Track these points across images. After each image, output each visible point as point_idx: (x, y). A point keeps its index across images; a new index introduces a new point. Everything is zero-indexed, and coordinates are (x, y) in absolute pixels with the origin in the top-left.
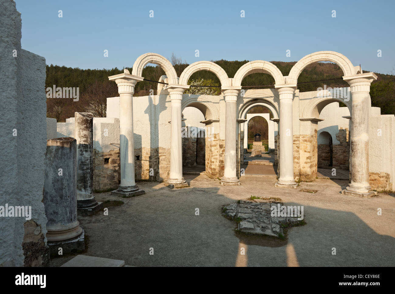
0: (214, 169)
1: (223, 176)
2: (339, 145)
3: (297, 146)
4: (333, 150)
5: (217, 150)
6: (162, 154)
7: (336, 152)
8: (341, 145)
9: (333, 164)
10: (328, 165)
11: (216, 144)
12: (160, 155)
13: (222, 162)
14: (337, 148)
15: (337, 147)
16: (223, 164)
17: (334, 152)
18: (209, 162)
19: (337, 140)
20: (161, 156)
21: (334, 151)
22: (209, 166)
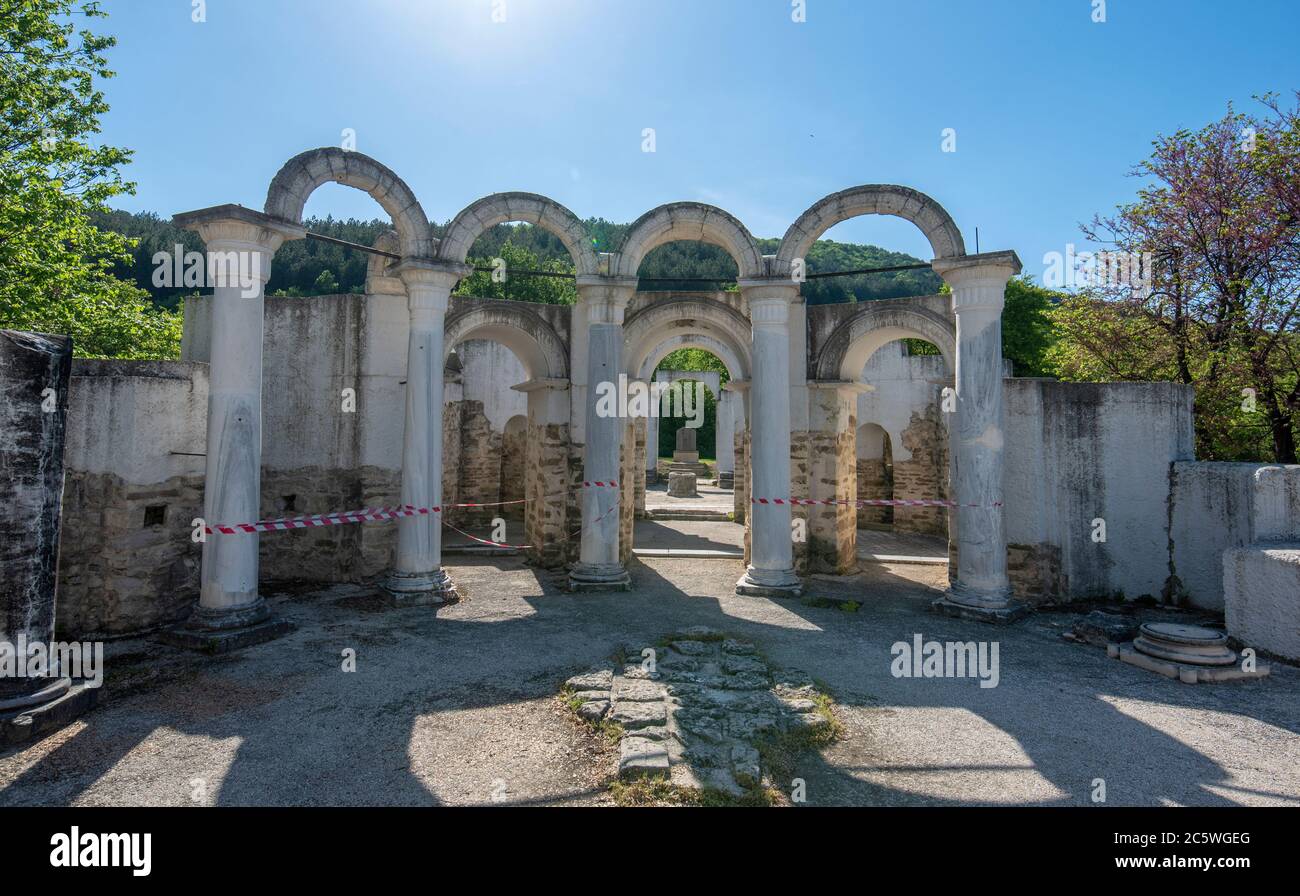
0: (551, 538)
1: (577, 558)
2: (909, 462)
3: (799, 466)
4: (895, 475)
5: (559, 477)
6: (373, 490)
7: (901, 481)
8: (915, 462)
9: (896, 517)
10: (880, 518)
11: (559, 457)
12: (366, 492)
13: (574, 513)
14: (903, 470)
15: (904, 467)
16: (578, 519)
17: (896, 481)
18: (536, 514)
19: (906, 447)
20: (371, 496)
21: (897, 478)
22: (534, 528)
